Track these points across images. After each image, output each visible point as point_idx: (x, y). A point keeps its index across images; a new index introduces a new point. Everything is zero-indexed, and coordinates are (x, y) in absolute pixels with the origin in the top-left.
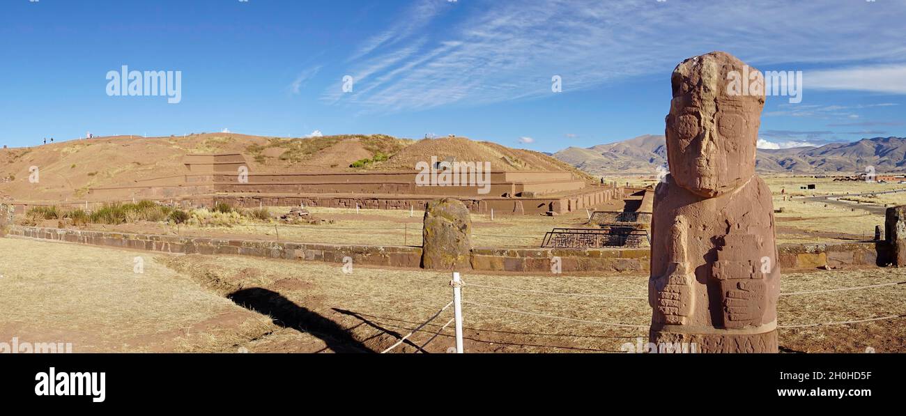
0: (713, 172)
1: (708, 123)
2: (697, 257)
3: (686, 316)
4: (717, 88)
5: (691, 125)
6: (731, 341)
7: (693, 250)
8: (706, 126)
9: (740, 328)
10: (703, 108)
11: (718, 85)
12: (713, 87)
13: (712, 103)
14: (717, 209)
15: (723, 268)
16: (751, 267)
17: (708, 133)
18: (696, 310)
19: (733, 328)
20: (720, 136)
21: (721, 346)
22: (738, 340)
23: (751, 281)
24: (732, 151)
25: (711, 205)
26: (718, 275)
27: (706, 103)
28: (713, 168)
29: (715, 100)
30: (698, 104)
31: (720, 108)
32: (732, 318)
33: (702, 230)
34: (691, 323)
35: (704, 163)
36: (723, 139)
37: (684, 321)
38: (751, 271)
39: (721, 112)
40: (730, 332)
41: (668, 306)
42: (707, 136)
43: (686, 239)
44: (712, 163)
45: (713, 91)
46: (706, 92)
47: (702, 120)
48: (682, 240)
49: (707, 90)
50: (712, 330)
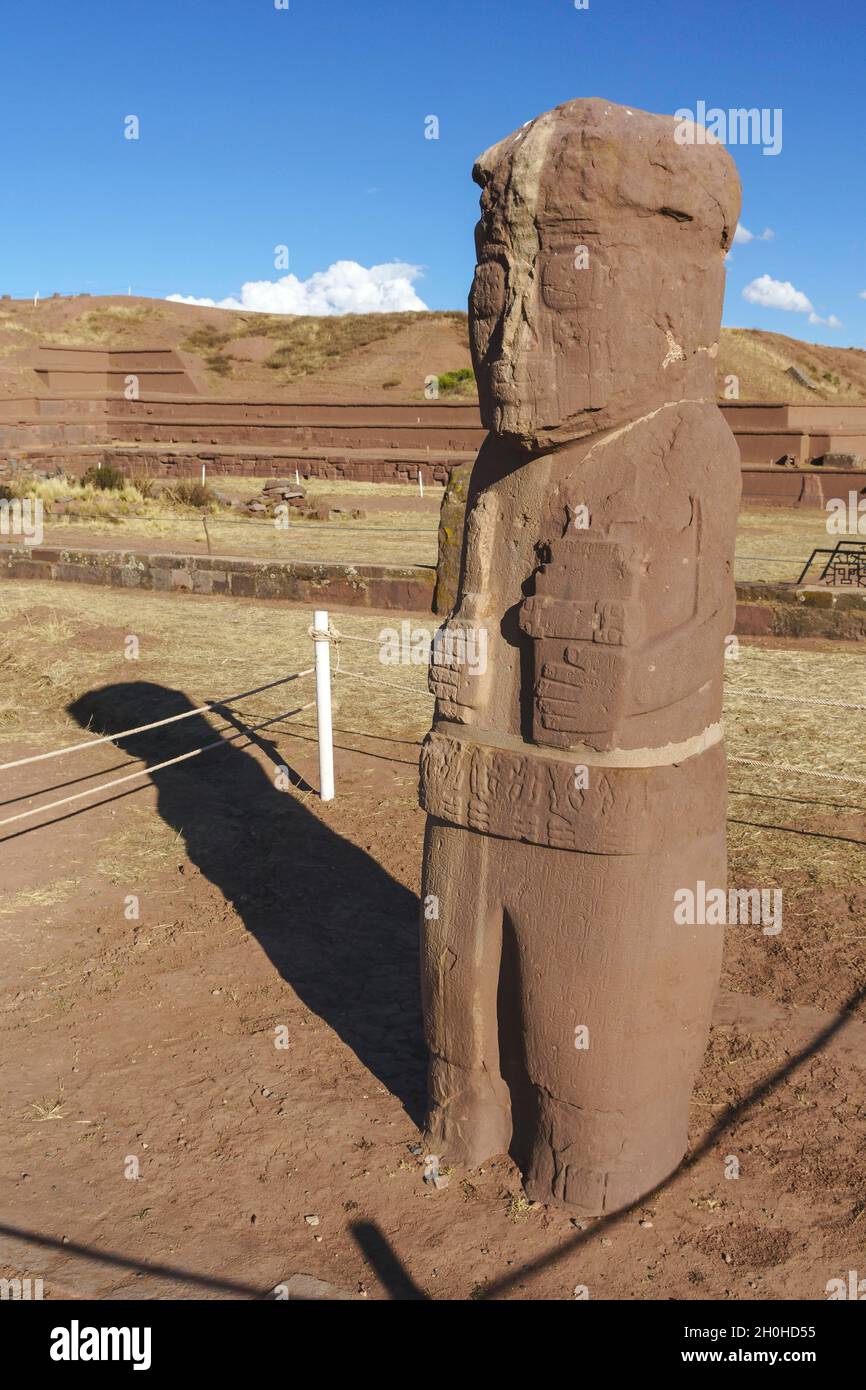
0: (523, 395)
1: (523, 278)
2: (505, 587)
3: (471, 707)
4: (540, 192)
5: (492, 286)
6: (541, 772)
7: (501, 570)
8: (517, 287)
9: (564, 748)
10: (515, 244)
11: (542, 185)
12: (531, 191)
13: (530, 229)
14: (551, 481)
15: (539, 612)
16: (597, 616)
17: (518, 302)
18: (493, 697)
19: (550, 745)
20: (544, 308)
21: (520, 779)
22: (555, 772)
23: (593, 648)
24: (571, 343)
25: (543, 471)
26: (529, 626)
27: (519, 232)
28: (523, 384)
29: (536, 222)
30: (504, 236)
31: (546, 240)
32: (548, 724)
33: (520, 526)
34: (483, 725)
35: (506, 372)
36: (550, 316)
37: (467, 716)
38: (595, 626)
39: (548, 250)
40: (545, 753)
41: (443, 682)
42: (516, 309)
43: (491, 545)
44: (522, 374)
45: (530, 200)
46: (517, 205)
47: (512, 273)
48: (481, 545)
49: (520, 200)
50: (515, 744)
